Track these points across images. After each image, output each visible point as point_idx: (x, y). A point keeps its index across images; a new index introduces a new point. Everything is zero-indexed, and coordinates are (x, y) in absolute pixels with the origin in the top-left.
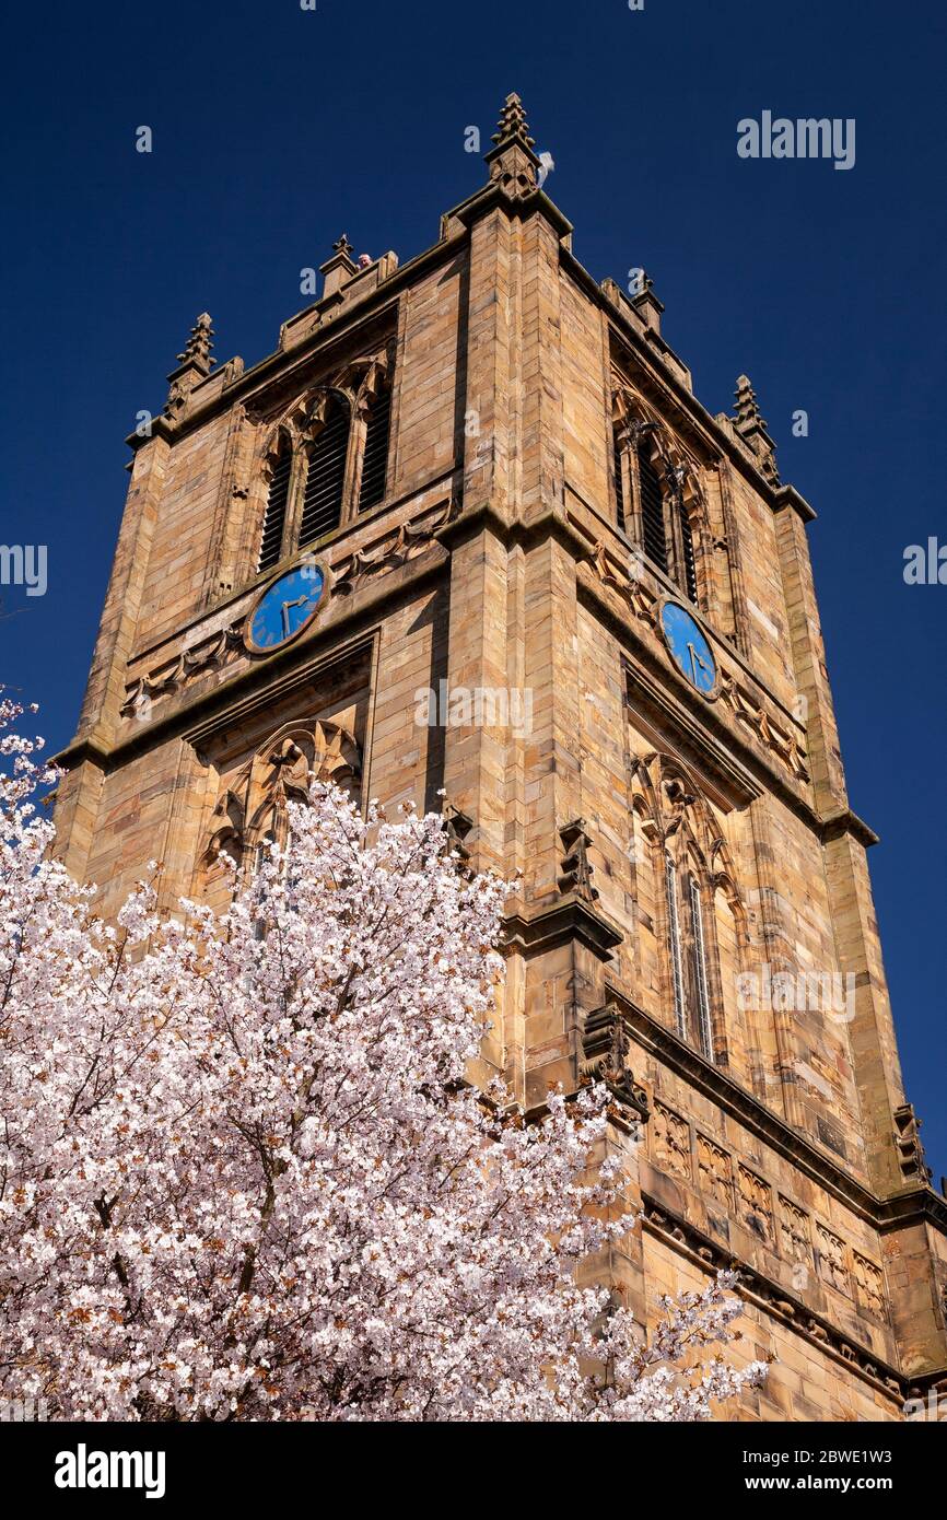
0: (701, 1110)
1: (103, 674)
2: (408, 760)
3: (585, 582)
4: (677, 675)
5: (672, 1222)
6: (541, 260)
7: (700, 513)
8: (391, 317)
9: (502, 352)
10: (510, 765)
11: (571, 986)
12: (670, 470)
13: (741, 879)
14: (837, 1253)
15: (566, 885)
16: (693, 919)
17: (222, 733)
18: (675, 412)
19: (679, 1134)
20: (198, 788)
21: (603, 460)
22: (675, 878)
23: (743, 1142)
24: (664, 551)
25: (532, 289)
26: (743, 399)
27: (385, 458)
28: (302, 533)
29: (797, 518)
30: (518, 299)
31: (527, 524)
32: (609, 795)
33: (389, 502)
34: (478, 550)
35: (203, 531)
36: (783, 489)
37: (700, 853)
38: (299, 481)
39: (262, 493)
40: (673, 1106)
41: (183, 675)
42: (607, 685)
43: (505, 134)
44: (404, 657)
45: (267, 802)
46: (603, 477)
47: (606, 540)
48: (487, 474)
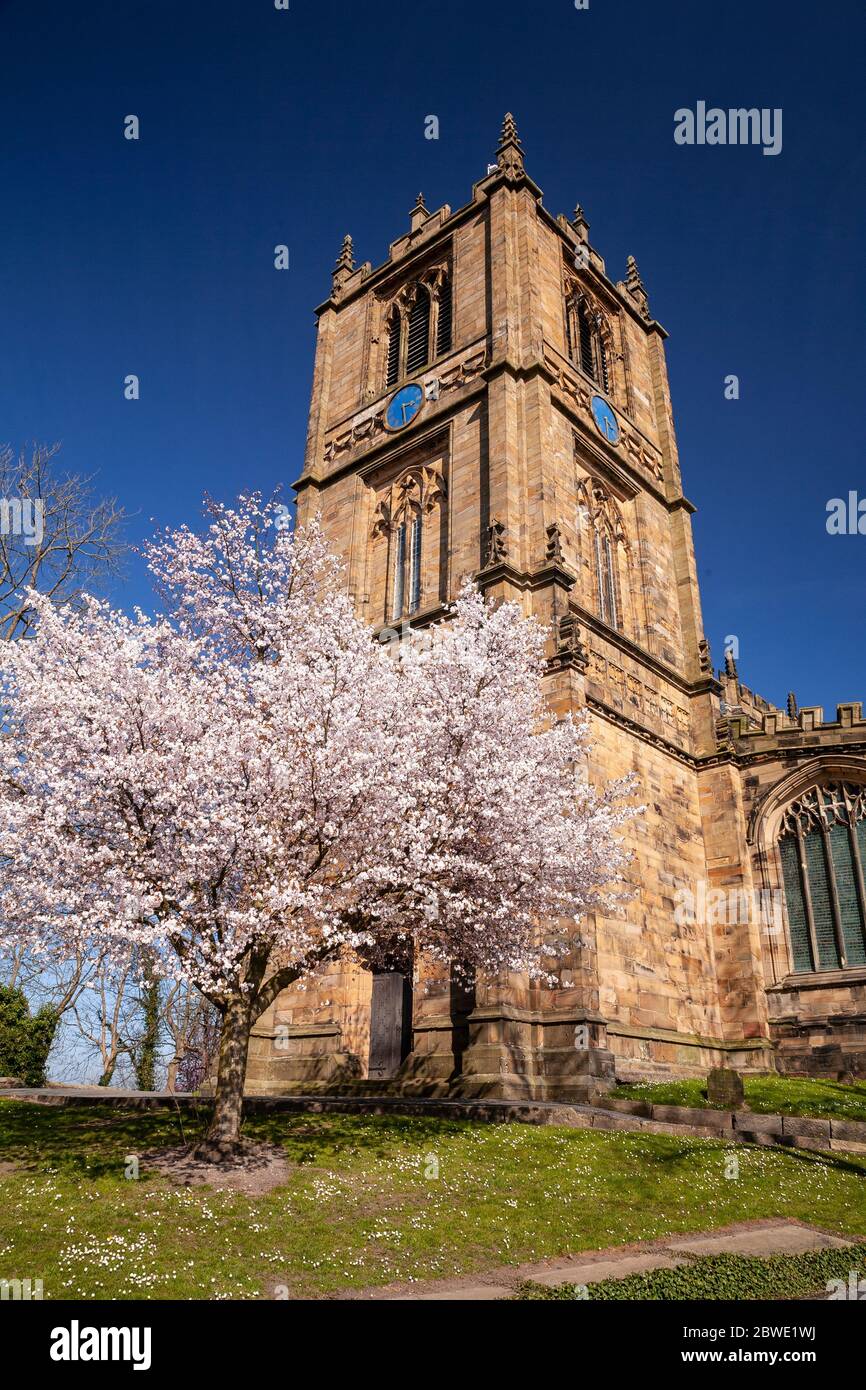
0: (610, 652)
1: (314, 439)
2: (470, 491)
3: (554, 394)
4: (599, 436)
5: (597, 704)
6: (528, 216)
7: (609, 341)
8: (449, 244)
9: (509, 270)
10: (521, 496)
11: (553, 605)
12: (594, 319)
13: (630, 536)
14: (670, 708)
15: (550, 556)
16: (607, 558)
17: (376, 472)
18: (597, 286)
19: (601, 664)
20: (366, 499)
21: (561, 322)
22: (599, 539)
23: (629, 664)
24: (591, 364)
25: (523, 233)
26: (631, 270)
27: (450, 327)
28: (408, 363)
29: (659, 338)
30: (516, 238)
31: (525, 368)
32: (568, 504)
33: (453, 351)
34: (501, 384)
35: (357, 362)
36: (652, 323)
37: (610, 526)
38: (405, 335)
39: (386, 340)
40: (598, 652)
41: (353, 440)
42: (566, 447)
43: (505, 139)
44: (466, 437)
45: (401, 508)
46: (561, 332)
47: (564, 367)
48: (504, 340)
